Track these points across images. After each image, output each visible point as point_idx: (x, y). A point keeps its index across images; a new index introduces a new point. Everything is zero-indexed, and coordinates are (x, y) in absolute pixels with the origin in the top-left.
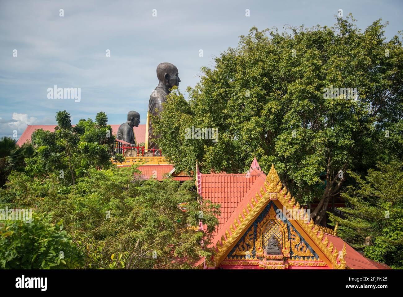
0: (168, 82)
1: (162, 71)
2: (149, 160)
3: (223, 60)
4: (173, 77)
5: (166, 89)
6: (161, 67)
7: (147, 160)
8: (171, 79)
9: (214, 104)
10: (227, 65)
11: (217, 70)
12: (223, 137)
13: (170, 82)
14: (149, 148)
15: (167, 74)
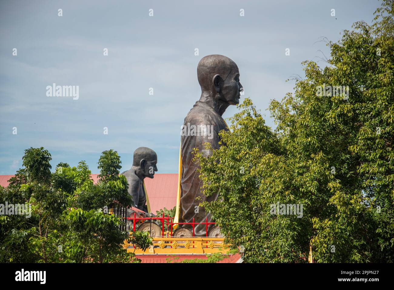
0: (220, 92)
1: (208, 70)
2: (185, 244)
3: (349, 47)
4: (230, 83)
5: (215, 105)
6: (206, 64)
7: (181, 244)
8: (225, 85)
9: (328, 134)
10: (357, 58)
11: (333, 67)
12: (352, 201)
13: (224, 92)
14: (180, 220)
15: (218, 76)
